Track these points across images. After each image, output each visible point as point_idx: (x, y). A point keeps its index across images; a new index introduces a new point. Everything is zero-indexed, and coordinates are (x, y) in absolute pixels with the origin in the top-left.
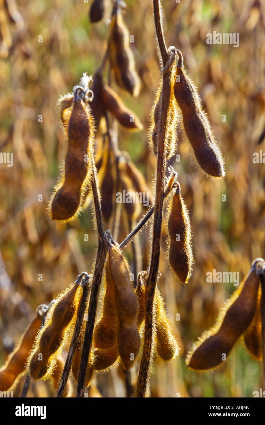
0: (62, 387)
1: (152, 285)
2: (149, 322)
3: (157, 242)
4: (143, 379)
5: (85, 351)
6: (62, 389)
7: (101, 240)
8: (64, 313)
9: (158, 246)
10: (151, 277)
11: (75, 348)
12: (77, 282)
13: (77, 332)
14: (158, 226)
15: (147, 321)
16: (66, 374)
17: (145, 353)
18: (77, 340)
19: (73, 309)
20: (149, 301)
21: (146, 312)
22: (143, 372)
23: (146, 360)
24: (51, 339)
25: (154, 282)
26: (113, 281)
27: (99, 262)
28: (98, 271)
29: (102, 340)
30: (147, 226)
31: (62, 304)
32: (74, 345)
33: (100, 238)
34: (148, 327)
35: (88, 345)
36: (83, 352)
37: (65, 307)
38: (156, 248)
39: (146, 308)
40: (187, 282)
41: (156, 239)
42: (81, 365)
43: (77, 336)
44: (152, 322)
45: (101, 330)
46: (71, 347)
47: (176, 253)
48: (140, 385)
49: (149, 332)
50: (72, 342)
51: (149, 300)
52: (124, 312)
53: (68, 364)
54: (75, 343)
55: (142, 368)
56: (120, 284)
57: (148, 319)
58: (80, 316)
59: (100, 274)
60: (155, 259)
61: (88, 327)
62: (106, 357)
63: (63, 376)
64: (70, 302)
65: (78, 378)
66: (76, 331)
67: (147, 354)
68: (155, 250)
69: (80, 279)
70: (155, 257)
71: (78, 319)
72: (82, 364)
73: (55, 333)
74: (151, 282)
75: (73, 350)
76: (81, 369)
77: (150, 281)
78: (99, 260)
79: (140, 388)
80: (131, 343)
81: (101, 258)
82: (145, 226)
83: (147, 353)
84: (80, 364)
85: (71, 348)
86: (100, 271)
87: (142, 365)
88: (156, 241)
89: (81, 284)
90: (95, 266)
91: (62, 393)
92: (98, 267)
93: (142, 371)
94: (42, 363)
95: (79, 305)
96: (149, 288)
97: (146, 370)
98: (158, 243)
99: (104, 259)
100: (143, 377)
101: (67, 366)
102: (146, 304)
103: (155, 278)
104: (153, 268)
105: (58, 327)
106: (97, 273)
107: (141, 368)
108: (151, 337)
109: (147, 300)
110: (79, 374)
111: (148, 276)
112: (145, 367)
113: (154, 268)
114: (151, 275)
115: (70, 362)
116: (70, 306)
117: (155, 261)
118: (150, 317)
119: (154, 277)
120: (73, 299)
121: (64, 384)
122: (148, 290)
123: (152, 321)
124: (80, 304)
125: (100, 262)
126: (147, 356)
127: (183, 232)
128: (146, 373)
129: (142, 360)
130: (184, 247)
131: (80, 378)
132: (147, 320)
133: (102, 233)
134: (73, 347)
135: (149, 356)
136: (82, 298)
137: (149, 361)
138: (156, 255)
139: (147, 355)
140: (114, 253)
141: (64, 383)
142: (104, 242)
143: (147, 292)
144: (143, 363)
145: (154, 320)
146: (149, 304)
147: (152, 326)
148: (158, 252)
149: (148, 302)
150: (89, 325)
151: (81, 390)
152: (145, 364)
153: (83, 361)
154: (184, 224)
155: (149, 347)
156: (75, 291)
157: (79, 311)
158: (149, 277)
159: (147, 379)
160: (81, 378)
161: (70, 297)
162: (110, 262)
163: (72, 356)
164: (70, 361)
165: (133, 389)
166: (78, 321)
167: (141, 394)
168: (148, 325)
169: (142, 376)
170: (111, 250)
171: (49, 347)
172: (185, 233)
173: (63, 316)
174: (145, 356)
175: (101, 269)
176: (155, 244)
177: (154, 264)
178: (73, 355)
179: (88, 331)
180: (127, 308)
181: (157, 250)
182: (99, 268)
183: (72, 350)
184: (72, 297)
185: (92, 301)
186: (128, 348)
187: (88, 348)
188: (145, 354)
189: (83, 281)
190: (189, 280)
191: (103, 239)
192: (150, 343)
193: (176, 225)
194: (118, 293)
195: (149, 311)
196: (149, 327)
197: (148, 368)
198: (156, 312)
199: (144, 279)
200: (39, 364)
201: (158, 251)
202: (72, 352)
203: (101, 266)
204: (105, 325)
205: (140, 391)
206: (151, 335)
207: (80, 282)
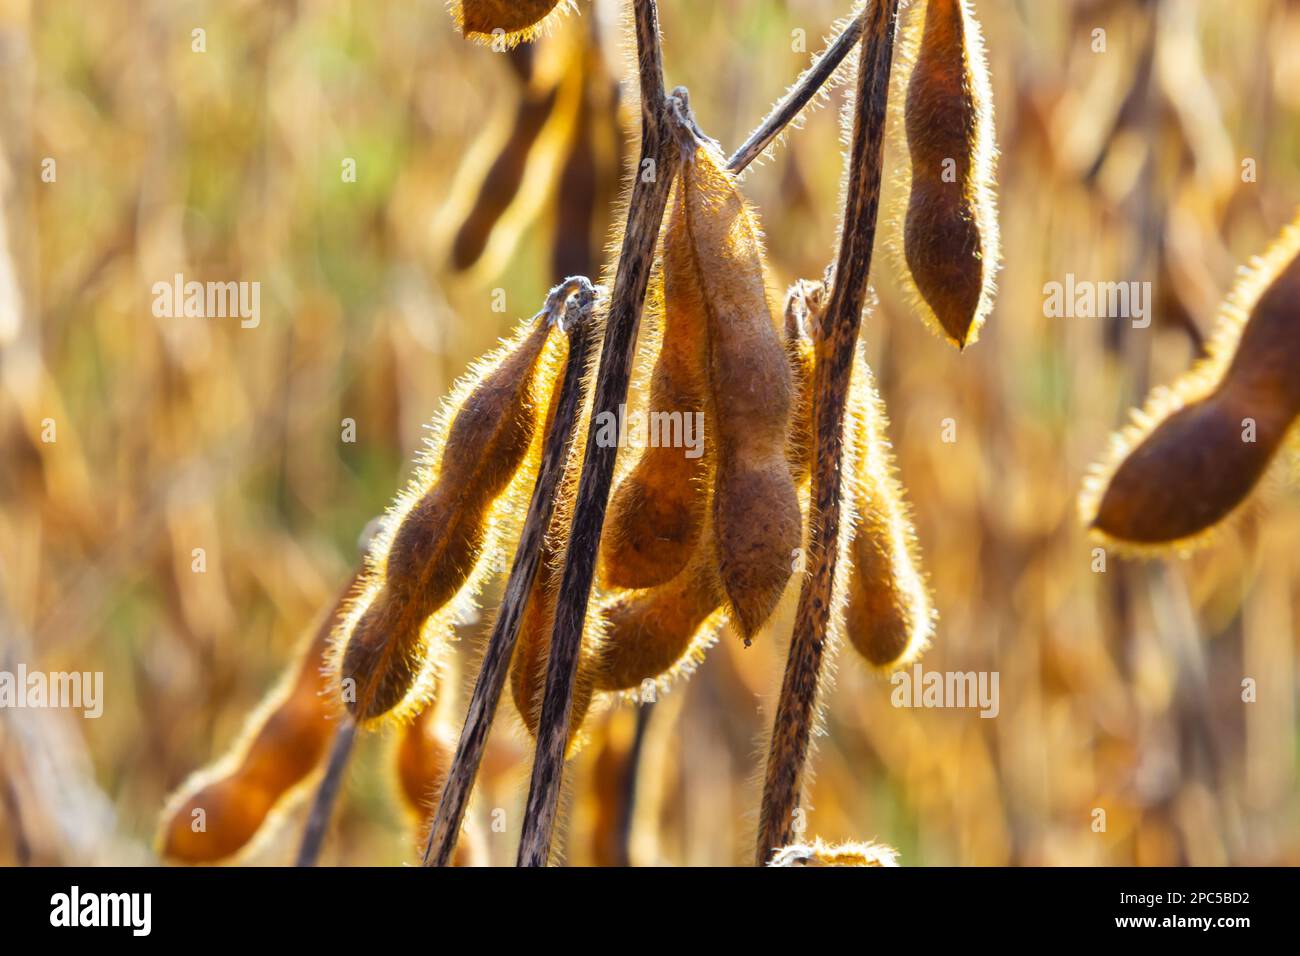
0: (476, 728)
1: (846, 331)
2: (828, 482)
3: (871, 157)
4: (799, 707)
5: (576, 572)
6: (478, 739)
7: (653, 123)
8: (494, 435)
9: (874, 175)
10: (840, 299)
11: (532, 571)
12: (547, 315)
13: (544, 507)
14: (875, 91)
15: (820, 475)
16: (494, 677)
17: (811, 602)
18: (542, 541)
19: (529, 418)
20: (829, 396)
21: (817, 440)
22: (798, 678)
23: (813, 629)
24: (436, 542)
25: (851, 320)
26: (701, 281)
27: (641, 211)
28: (638, 246)
29: (637, 547)
30: (828, 98)
31: (484, 398)
32: (528, 561)
33: (650, 115)
34: (823, 499)
35: (589, 546)
36: (567, 575)
37: (498, 410)
38: (865, 184)
39: (819, 425)
40: (973, 337)
41: (867, 145)
42: (556, 631)
43: (540, 526)
44: (839, 482)
45: (636, 503)
46: (515, 569)
47: (934, 218)
48: (785, 732)
49: (827, 520)
50: (520, 552)
51: (832, 392)
52: (741, 406)
53: (504, 635)
54: (531, 555)
55: (797, 663)
56: (728, 297)
57: (826, 467)
58: (556, 446)
59: (645, 258)
60: (859, 225)
61: (591, 473)
62: (648, 631)
63: (482, 686)
64: (518, 389)
65: (544, 682)
66: (539, 506)
67: (814, 608)
68: (861, 190)
69: (558, 303)
70: (861, 216)
71: (549, 458)
72: (560, 623)
73: (452, 518)
74: (842, 321)
75: (525, 582)
76: (558, 645)
77: (837, 317)
78: (643, 203)
79: (787, 743)
80: (766, 528)
81: (649, 196)
82: (820, 99)
83: (818, 604)
84: (553, 624)
85: (518, 572)
86: (643, 247)
87: (796, 650)
88: (865, 153)
89: (560, 323)
90: (623, 229)
91: (476, 752)
92: (637, 234)
93: (793, 678)
94: (397, 644)
95: (552, 405)
96: (831, 343)
97: (811, 672)
98: (874, 161)
99: (662, 202)
100: (800, 699)
101: (501, 645)
102: (818, 410)
103: (857, 303)
104: (849, 261)
105: (466, 493)
106: (633, 256)
107: (793, 663)
108: (836, 542)
109: (823, 392)
110: (547, 664)
111: (825, 302)
112: (810, 658)
113: (853, 262)
114: (843, 290)
115: (510, 629)
116: (518, 403)
117: (858, 233)
118: (831, 460)
119: (855, 300)
120: (529, 379)
121: (485, 719)
122: (829, 354)
123: (838, 473)
124: (557, 401)
125: (647, 208)
126: (815, 618)
127: (967, 132)
128: (813, 684)
129: (796, 632)
130: (967, 191)
131: (554, 680)
132: (821, 470)
133: (659, 96)
134: (525, 570)
135: (825, 616)
136: (564, 376)
137: (824, 637)
138: (863, 209)
139: (815, 612)
140: (704, 172)
141: (486, 715)
142: (663, 130)
143: (821, 361)
144: (801, 643)
145: (847, 470)
146: (830, 409)
147: (838, 495)
148: (874, 199)
149: (826, 402)
150: (593, 468)
151: (555, 732)
152: (809, 649)
153: (568, 611)
154: (969, 98)
155: (825, 580)
156: (539, 346)
157: (552, 426)
158: (834, 300)
159: (814, 707)
160: (558, 682)
161: (516, 369)
162: (688, 207)
163: (521, 607)
164: (512, 624)
165: (756, 752)
166: (547, 466)
167: (790, 769)
168: (823, 490)
169: (794, 696)
170: (692, 160)
171: (424, 575)
172: (972, 133)
173: (487, 448)
174: (810, 613)
175: (647, 238)
176: (863, 167)
177: (857, 247)
178: (523, 601)
179: (591, 491)
180: (752, 390)
181: (870, 190)
182: (641, 234)
183: (521, 582)
184: (525, 372)
185: (611, 368)
186: (755, 546)
187: (588, 560)
188: (809, 607)
189: (571, 308)
190: (982, 332)
191: (660, 114)
192: (829, 565)
193: (939, 102)
194: (716, 333)
195: (829, 434)
196: (827, 500)
197: (818, 665)
198: (856, 444)
199: (813, 310)
200: (382, 649)
201: (873, 194)
202: (519, 588)
203: (650, 228)
204: (656, 481)
205: (784, 755)
206: (836, 531)
207: (558, 313)
